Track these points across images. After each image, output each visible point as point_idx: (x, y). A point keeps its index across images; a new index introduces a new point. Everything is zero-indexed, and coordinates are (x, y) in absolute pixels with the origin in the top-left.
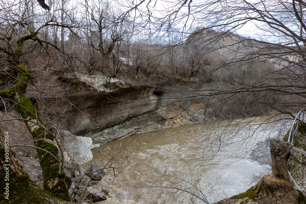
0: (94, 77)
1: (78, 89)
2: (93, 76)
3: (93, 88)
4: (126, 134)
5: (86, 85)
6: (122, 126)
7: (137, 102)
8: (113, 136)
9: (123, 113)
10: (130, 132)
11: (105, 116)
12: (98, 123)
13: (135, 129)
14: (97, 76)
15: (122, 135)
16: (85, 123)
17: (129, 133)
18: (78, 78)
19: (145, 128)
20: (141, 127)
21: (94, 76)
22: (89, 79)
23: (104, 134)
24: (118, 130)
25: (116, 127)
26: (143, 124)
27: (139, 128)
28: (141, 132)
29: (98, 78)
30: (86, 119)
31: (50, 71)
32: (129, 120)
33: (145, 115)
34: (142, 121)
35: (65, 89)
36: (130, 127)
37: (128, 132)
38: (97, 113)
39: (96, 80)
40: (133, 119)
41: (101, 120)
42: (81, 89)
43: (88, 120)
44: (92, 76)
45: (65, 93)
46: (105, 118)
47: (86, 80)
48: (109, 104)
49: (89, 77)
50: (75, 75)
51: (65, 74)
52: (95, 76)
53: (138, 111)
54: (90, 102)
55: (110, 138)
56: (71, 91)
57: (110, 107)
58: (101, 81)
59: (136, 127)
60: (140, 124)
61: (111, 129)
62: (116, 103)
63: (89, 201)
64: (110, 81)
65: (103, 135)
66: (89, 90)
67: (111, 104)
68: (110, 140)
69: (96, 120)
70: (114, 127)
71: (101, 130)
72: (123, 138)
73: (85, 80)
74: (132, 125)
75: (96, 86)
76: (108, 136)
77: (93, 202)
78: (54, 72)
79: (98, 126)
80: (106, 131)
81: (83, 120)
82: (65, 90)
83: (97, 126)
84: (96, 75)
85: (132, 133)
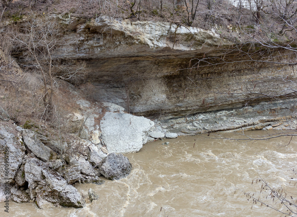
0: (140, 24)
1: (117, 43)
2: (138, 22)
3: (138, 40)
4: (237, 126)
5: (125, 37)
6: (236, 113)
7: (264, 74)
8: (212, 127)
9: (234, 90)
10: (249, 125)
11: (195, 92)
12: (182, 101)
13: (263, 121)
14: (149, 22)
15: (228, 127)
16: (159, 99)
17: (245, 126)
18: (109, 25)
19: (286, 122)
20: (277, 118)
21: (142, 22)
22: (130, 27)
23: (196, 120)
24: (225, 118)
25: (224, 113)
26: (284, 114)
27: (272, 121)
28: (274, 128)
29: (151, 25)
30: (160, 94)
31: (72, 17)
32: (252, 104)
33: (292, 100)
34: (281, 109)
35: (99, 43)
36: (252, 117)
37: (243, 124)
38: (181, 86)
39: (146, 28)
40: (262, 103)
41: (188, 98)
42: (120, 42)
43: (164, 96)
44: (136, 23)
45: (101, 49)
46: (196, 95)
47: (124, 28)
48: (205, 74)
49: (132, 24)
50: (102, 21)
51: (92, 20)
52: (145, 22)
53: (271, 89)
54: (168, 69)
55: (204, 128)
56: (107, 46)
57: (207, 79)
58: (156, 30)
59: (264, 118)
60: (276, 114)
61: (213, 115)
62: (219, 74)
63: (54, 201)
64: (176, 31)
65: (194, 122)
66: (132, 44)
67: (208, 74)
68: (202, 131)
69: (178, 98)
70: (219, 113)
71: (194, 115)
72: (231, 131)
73: (122, 28)
74: (258, 114)
75: (145, 38)
76: (202, 125)
77: (60, 204)
78: (77, 19)
79: (184, 107)
80: (201, 117)
81: (154, 95)
82: (99, 45)
83: (180, 107)
84: (145, 20)
85: (252, 126)
